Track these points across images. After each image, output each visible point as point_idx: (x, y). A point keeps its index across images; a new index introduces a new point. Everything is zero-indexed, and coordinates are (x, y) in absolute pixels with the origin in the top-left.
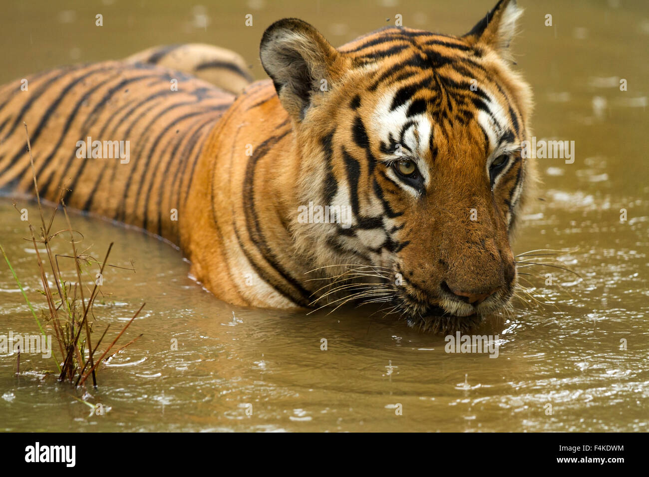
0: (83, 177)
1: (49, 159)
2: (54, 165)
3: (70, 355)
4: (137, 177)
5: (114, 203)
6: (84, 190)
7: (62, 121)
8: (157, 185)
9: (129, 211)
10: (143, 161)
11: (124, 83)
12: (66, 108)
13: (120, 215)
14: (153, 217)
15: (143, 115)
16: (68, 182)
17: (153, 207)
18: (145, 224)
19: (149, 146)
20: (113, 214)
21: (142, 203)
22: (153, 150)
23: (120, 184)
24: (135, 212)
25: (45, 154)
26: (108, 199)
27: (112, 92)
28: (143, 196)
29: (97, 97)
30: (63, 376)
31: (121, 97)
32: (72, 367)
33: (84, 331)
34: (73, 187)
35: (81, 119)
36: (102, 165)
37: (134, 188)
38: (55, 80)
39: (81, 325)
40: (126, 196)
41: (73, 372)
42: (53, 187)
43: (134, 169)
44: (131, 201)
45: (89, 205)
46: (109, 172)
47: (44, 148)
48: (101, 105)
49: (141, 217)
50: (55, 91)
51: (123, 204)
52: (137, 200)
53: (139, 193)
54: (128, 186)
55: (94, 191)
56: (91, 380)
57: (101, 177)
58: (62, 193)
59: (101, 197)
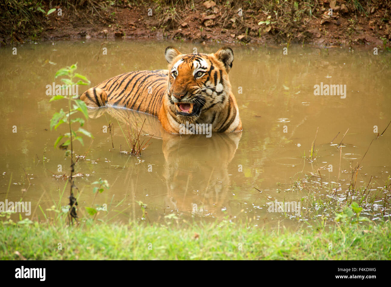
0: (138, 100)
1: (129, 95)
2: (131, 95)
3: (134, 147)
4: (152, 101)
5: (146, 107)
6: (138, 103)
7: (133, 85)
8: (156, 104)
9: (150, 110)
10: (154, 97)
11: (149, 76)
12: (134, 82)
13: (147, 111)
14: (155, 113)
15: (154, 85)
16: (134, 101)
17: (155, 110)
18: (153, 114)
19: (155, 93)
20: (145, 110)
21: (153, 108)
22: (156, 95)
23: (148, 103)
24: (151, 110)
25: (128, 94)
26: (144, 106)
27: (146, 78)
28: (153, 107)
29: (142, 79)
30: (132, 153)
31: (149, 79)
32: (134, 150)
33: (138, 141)
34: (135, 103)
35: (138, 85)
36: (143, 97)
37: (151, 104)
38: (130, 74)
39: (137, 140)
40: (149, 106)
41: (135, 152)
42: (130, 102)
43: (151, 99)
44: (150, 107)
45: (139, 109)
46: (145, 99)
47: (127, 92)
48: (143, 81)
49: (152, 112)
50: (130, 77)
51: (148, 108)
52: (152, 107)
53: (152, 106)
54: (150, 103)
55: (141, 104)
56: (139, 154)
57: (143, 100)
58: (132, 104)
59: (142, 105)
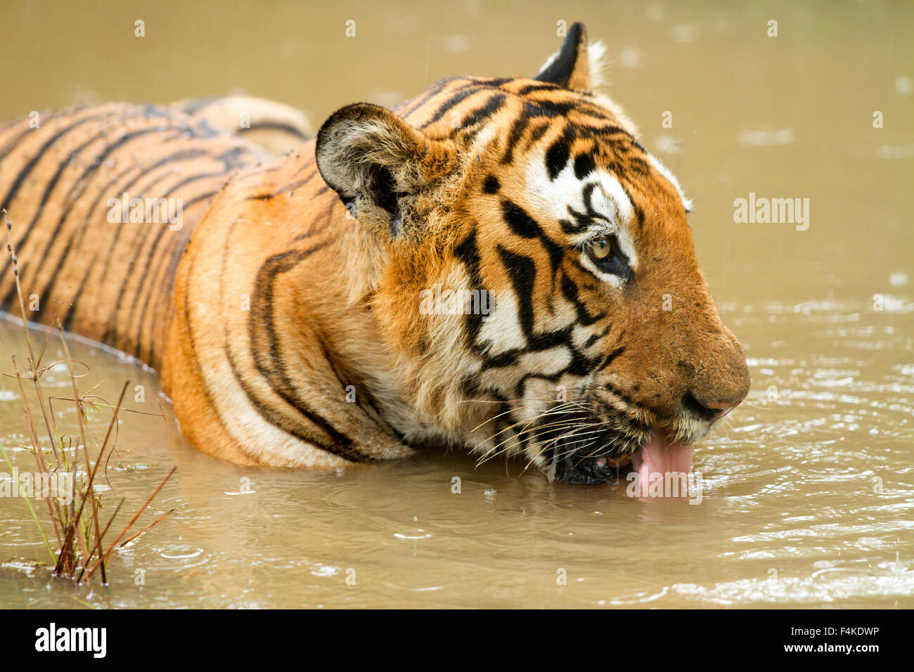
0: (64, 273)
3: (69, 539)
4: (134, 280)
5: (104, 315)
6: (64, 292)
7: (39, 189)
8: (152, 301)
9: (121, 330)
10: (143, 260)
11: (125, 139)
12: (45, 170)
13: (110, 335)
14: (147, 347)
15: (149, 189)
16: (44, 278)
17: (147, 332)
18: (138, 352)
20: (101, 330)
21: (136, 321)
23: (113, 288)
24: (127, 332)
26: (96, 309)
27: (108, 150)
28: (138, 311)
29: (89, 156)
30: (59, 569)
31: (123, 157)
32: (72, 557)
35: (65, 186)
36: (91, 256)
37: (130, 296)
40: (118, 306)
41: (72, 566)
42: (25, 287)
43: (131, 270)
44: (124, 314)
46: (98, 269)
47: (13, 229)
48: (93, 169)
49: (134, 342)
50: (32, 145)
51: (114, 317)
52: (131, 315)
53: (134, 307)
54: (122, 292)
55: (79, 294)
57: (88, 274)
59: (87, 303)
